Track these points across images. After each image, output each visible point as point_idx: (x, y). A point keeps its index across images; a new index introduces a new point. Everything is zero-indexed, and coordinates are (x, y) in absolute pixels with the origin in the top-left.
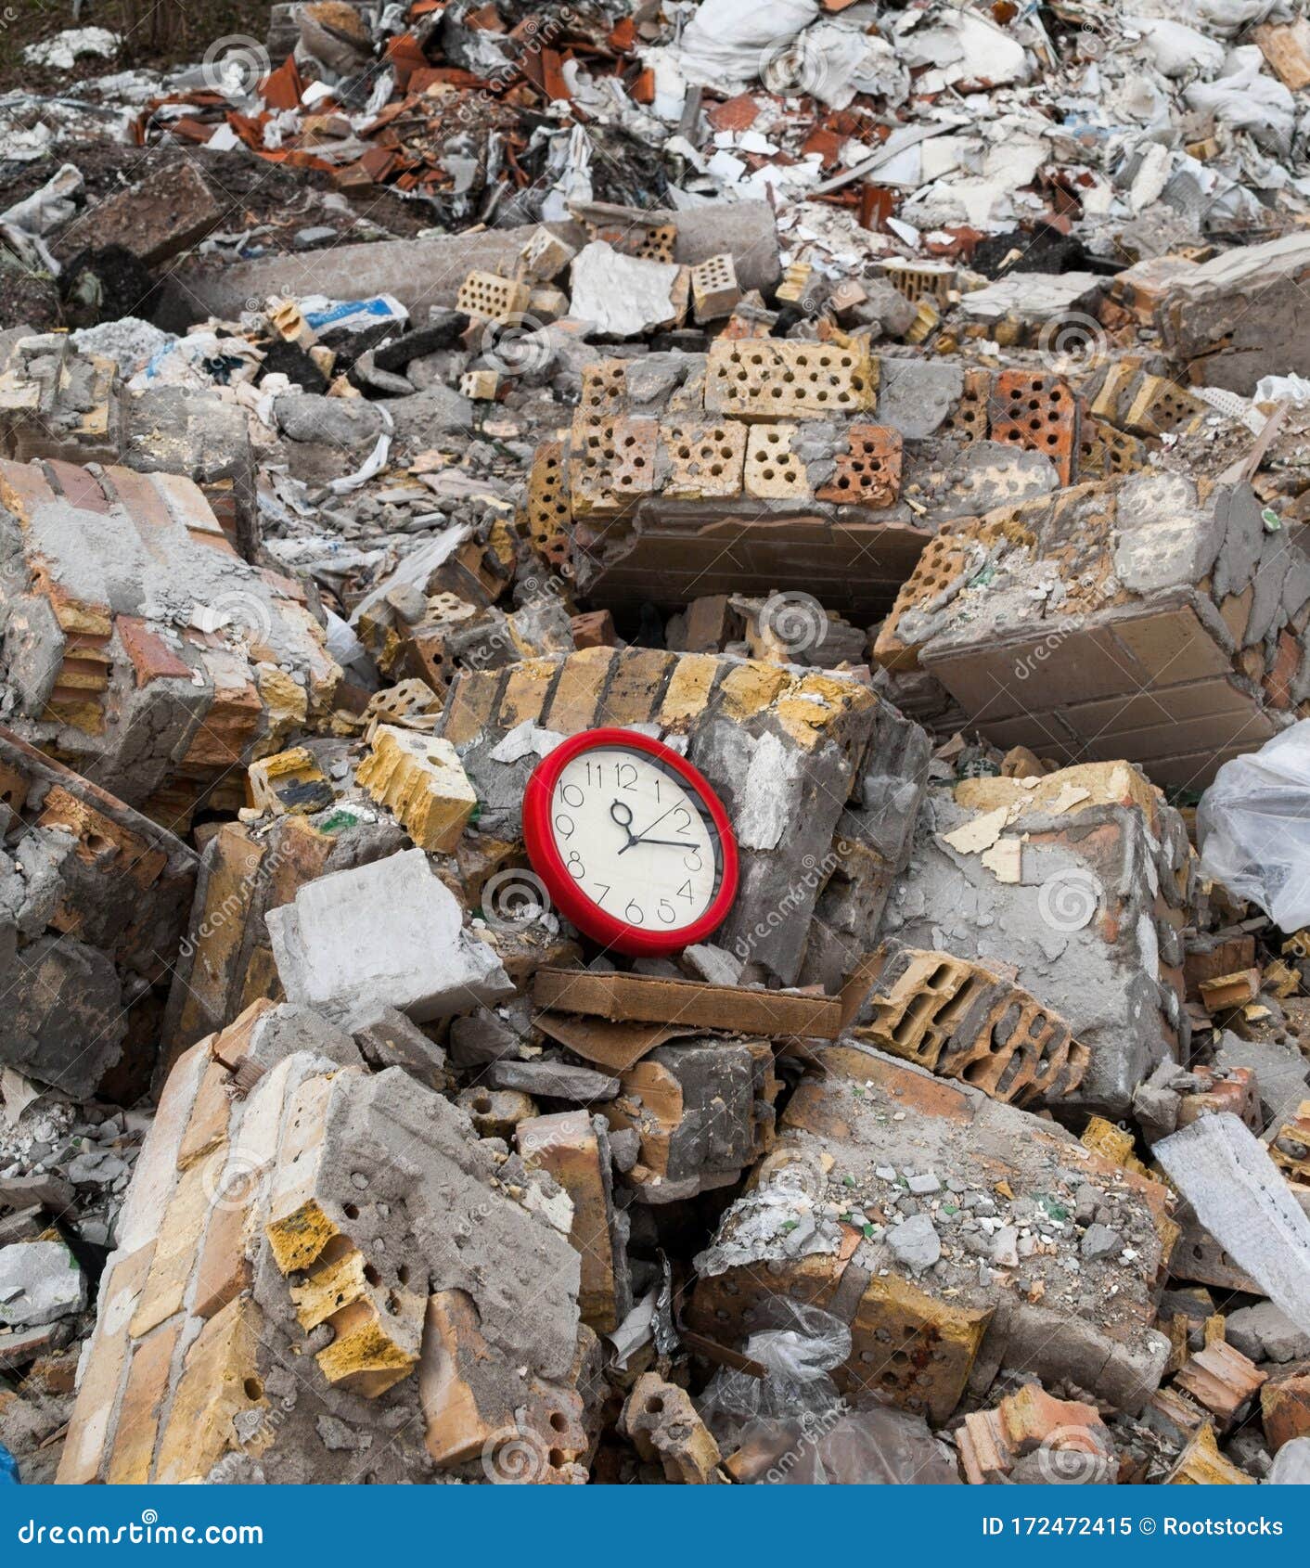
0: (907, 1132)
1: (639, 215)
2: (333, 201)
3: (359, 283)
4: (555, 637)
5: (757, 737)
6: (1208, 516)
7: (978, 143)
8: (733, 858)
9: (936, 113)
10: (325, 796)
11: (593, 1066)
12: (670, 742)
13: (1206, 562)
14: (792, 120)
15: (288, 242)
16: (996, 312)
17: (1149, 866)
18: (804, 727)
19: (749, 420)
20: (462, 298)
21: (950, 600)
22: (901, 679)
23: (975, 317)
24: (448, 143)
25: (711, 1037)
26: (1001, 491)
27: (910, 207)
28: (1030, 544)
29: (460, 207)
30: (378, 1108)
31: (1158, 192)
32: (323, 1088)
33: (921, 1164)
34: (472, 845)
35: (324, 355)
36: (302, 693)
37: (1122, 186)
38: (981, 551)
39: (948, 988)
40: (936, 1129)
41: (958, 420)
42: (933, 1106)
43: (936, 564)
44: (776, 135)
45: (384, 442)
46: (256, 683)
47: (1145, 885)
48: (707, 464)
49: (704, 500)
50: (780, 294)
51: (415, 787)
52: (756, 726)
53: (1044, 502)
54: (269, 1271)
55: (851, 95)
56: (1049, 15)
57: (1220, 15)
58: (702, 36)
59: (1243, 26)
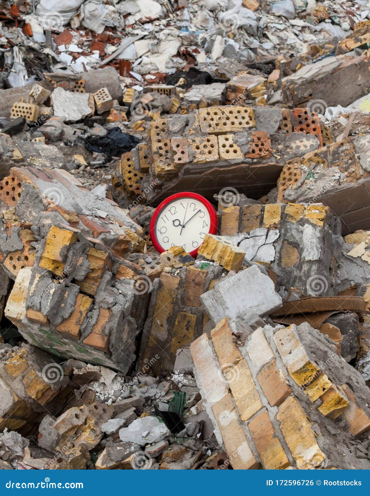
5: (303, 226)
7: (156, 41)
9: (136, 32)
10: (193, 259)
14: (84, 39)
16: (198, 99)
18: (318, 220)
20: (12, 113)
21: (302, 184)
25: (341, 313)
26: (302, 148)
27: (135, 67)
28: (323, 163)
30: (310, 333)
31: (221, 53)
32: (287, 332)
36: (136, 235)
37: (208, 52)
38: (305, 168)
43: (290, 174)
44: (80, 45)
46: (125, 233)
48: (206, 150)
49: (207, 163)
50: (124, 100)
51: (224, 252)
52: (302, 222)
53: (324, 149)
54: (296, 387)
55: (103, 28)
58: (45, 9)
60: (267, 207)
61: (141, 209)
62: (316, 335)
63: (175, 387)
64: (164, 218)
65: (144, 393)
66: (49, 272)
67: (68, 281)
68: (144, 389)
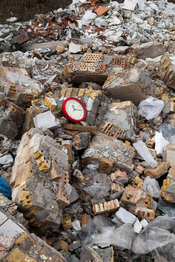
0: (105, 142)
1: (77, 39)
2: (42, 38)
3: (45, 47)
4: (66, 87)
6: (140, 73)
7: (115, 31)
8: (86, 111)
9: (110, 28)
10: (40, 105)
11: (70, 135)
12: (79, 99)
13: (139, 79)
14: (94, 29)
15: (37, 42)
16: (117, 50)
17: (133, 112)
18: (94, 97)
19: (88, 62)
20: (57, 49)
21: (111, 83)
22: (105, 92)
23: (114, 51)
24: (55, 31)
26: (117, 71)
27: (107, 39)
28: (120, 76)
29: (56, 38)
30: (45, 140)
31: (135, 37)
32: (39, 138)
33: (106, 146)
34: (56, 110)
35: (41, 55)
36: (38, 93)
37: (131, 36)
38: (114, 77)
39: (110, 126)
40: (108, 142)
41: (112, 62)
42: (108, 139)
43: (109, 79)
44: (92, 30)
45: (48, 65)
46: (32, 92)
47: (132, 115)
48: (84, 67)
49: (83, 71)
51: (50, 104)
52: (89, 97)
55: (101, 26)
56: (123, 17)
57: (143, 17)
58: (84, 19)
59: (145, 18)
60: (81, 89)
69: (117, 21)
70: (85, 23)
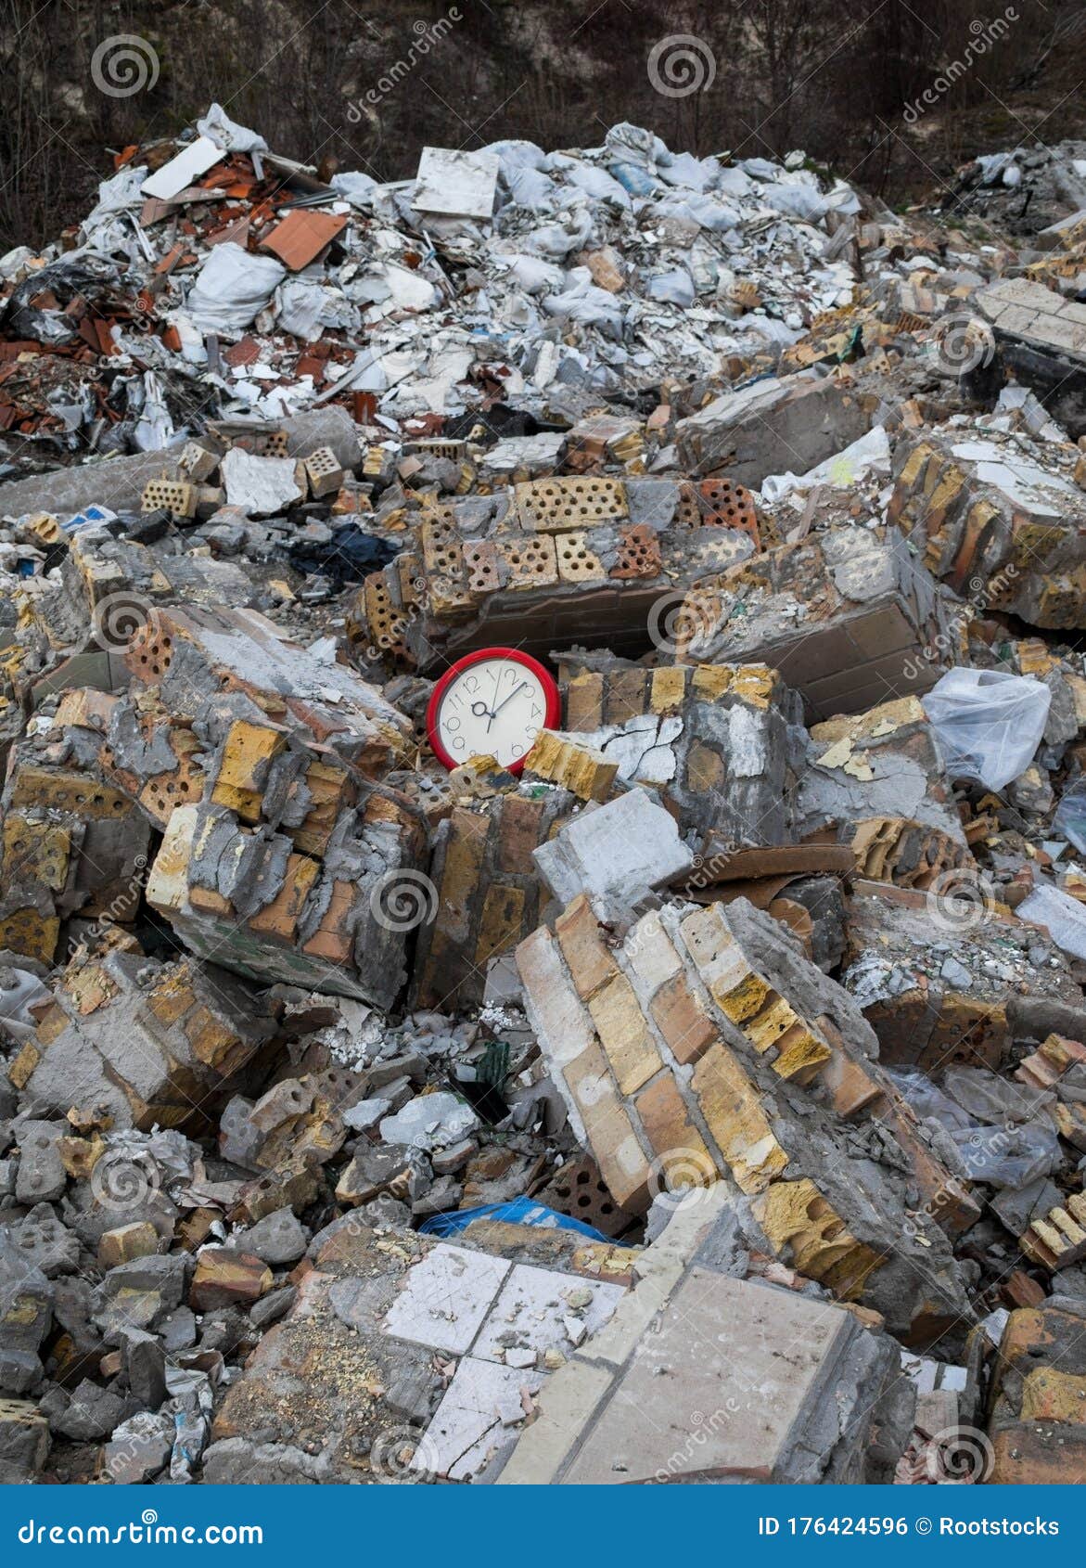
5: (729, 708)
6: (889, 549)
7: (424, 354)
9: (384, 337)
13: (895, 577)
14: (284, 353)
18: (759, 697)
21: (724, 628)
23: (499, 470)
24: (50, 396)
25: (809, 878)
26: (721, 557)
27: (384, 402)
28: (764, 584)
29: (73, 442)
30: (751, 919)
31: (554, 374)
32: (705, 917)
37: (528, 372)
38: (728, 595)
39: (891, 835)
41: (681, 516)
42: (913, 903)
44: (276, 364)
46: (378, 731)
48: (533, 565)
49: (535, 589)
50: (365, 470)
51: (576, 763)
52: (727, 702)
53: (764, 557)
54: (728, 1025)
55: (319, 331)
56: (442, 259)
57: (553, 247)
58: (205, 299)
59: (569, 254)
60: (658, 673)
61: (405, 684)
62: (764, 922)
63: (486, 1031)
64: (455, 700)
65: (427, 1047)
66: (232, 811)
67: (270, 828)
68: (426, 1039)
69: (413, 289)
70: (216, 326)
